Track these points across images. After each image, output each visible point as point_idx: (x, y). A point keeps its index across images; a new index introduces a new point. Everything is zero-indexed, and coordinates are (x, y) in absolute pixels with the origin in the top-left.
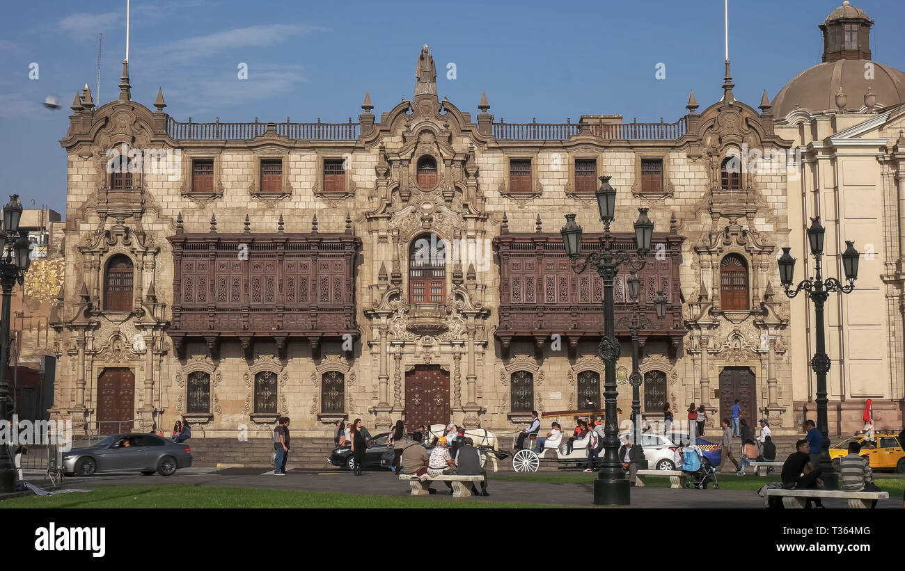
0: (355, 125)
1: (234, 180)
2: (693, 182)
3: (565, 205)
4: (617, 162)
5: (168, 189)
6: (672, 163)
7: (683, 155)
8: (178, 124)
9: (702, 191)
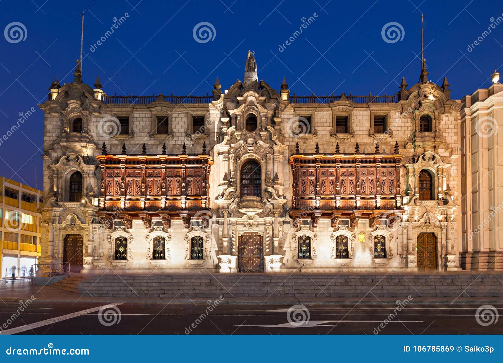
0: (210, 97)
1: (140, 128)
2: (403, 129)
4: (360, 117)
6: (392, 118)
7: (398, 112)
9: (408, 134)
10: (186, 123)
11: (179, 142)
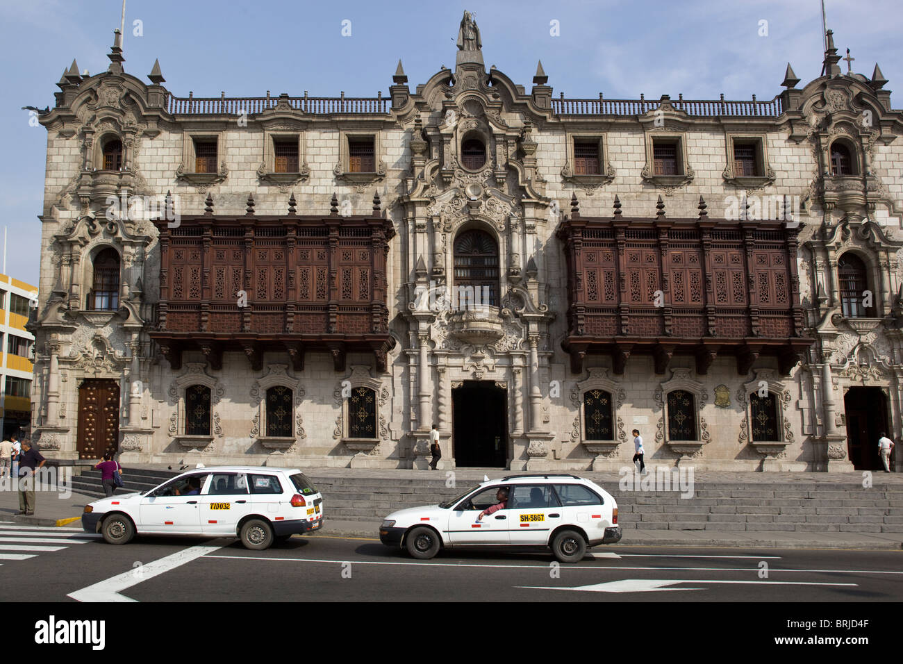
0: (385, 99)
1: (240, 161)
2: (797, 168)
3: (643, 192)
4: (705, 143)
5: (163, 171)
6: (771, 145)
7: (784, 135)
8: (177, 99)
9: (809, 178)
10: (336, 151)
11: (322, 190)
